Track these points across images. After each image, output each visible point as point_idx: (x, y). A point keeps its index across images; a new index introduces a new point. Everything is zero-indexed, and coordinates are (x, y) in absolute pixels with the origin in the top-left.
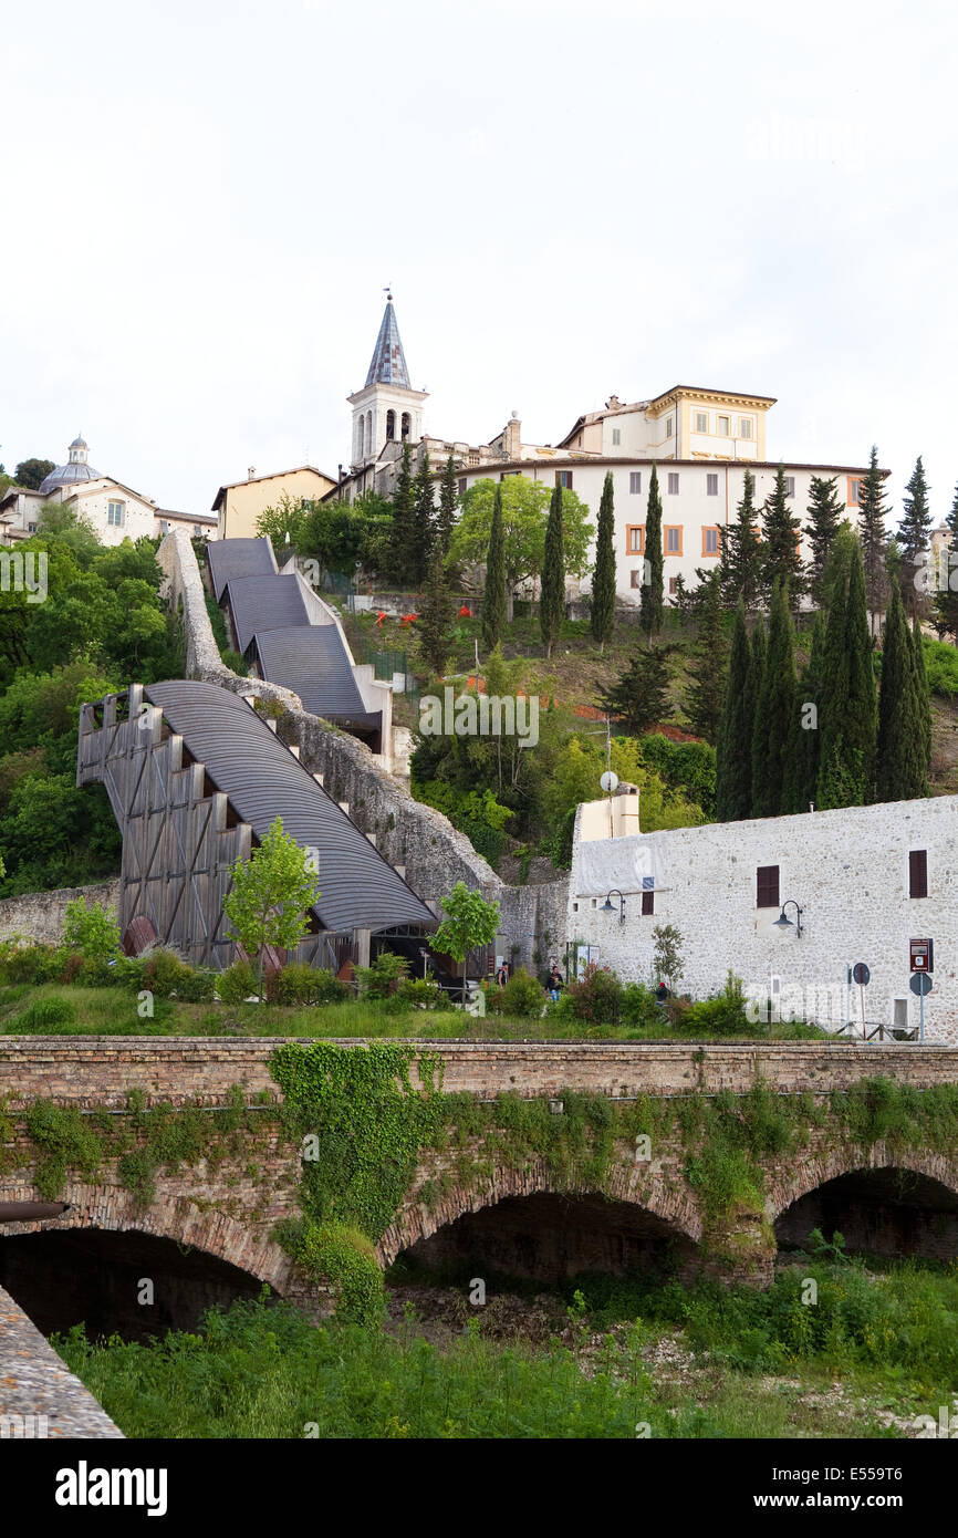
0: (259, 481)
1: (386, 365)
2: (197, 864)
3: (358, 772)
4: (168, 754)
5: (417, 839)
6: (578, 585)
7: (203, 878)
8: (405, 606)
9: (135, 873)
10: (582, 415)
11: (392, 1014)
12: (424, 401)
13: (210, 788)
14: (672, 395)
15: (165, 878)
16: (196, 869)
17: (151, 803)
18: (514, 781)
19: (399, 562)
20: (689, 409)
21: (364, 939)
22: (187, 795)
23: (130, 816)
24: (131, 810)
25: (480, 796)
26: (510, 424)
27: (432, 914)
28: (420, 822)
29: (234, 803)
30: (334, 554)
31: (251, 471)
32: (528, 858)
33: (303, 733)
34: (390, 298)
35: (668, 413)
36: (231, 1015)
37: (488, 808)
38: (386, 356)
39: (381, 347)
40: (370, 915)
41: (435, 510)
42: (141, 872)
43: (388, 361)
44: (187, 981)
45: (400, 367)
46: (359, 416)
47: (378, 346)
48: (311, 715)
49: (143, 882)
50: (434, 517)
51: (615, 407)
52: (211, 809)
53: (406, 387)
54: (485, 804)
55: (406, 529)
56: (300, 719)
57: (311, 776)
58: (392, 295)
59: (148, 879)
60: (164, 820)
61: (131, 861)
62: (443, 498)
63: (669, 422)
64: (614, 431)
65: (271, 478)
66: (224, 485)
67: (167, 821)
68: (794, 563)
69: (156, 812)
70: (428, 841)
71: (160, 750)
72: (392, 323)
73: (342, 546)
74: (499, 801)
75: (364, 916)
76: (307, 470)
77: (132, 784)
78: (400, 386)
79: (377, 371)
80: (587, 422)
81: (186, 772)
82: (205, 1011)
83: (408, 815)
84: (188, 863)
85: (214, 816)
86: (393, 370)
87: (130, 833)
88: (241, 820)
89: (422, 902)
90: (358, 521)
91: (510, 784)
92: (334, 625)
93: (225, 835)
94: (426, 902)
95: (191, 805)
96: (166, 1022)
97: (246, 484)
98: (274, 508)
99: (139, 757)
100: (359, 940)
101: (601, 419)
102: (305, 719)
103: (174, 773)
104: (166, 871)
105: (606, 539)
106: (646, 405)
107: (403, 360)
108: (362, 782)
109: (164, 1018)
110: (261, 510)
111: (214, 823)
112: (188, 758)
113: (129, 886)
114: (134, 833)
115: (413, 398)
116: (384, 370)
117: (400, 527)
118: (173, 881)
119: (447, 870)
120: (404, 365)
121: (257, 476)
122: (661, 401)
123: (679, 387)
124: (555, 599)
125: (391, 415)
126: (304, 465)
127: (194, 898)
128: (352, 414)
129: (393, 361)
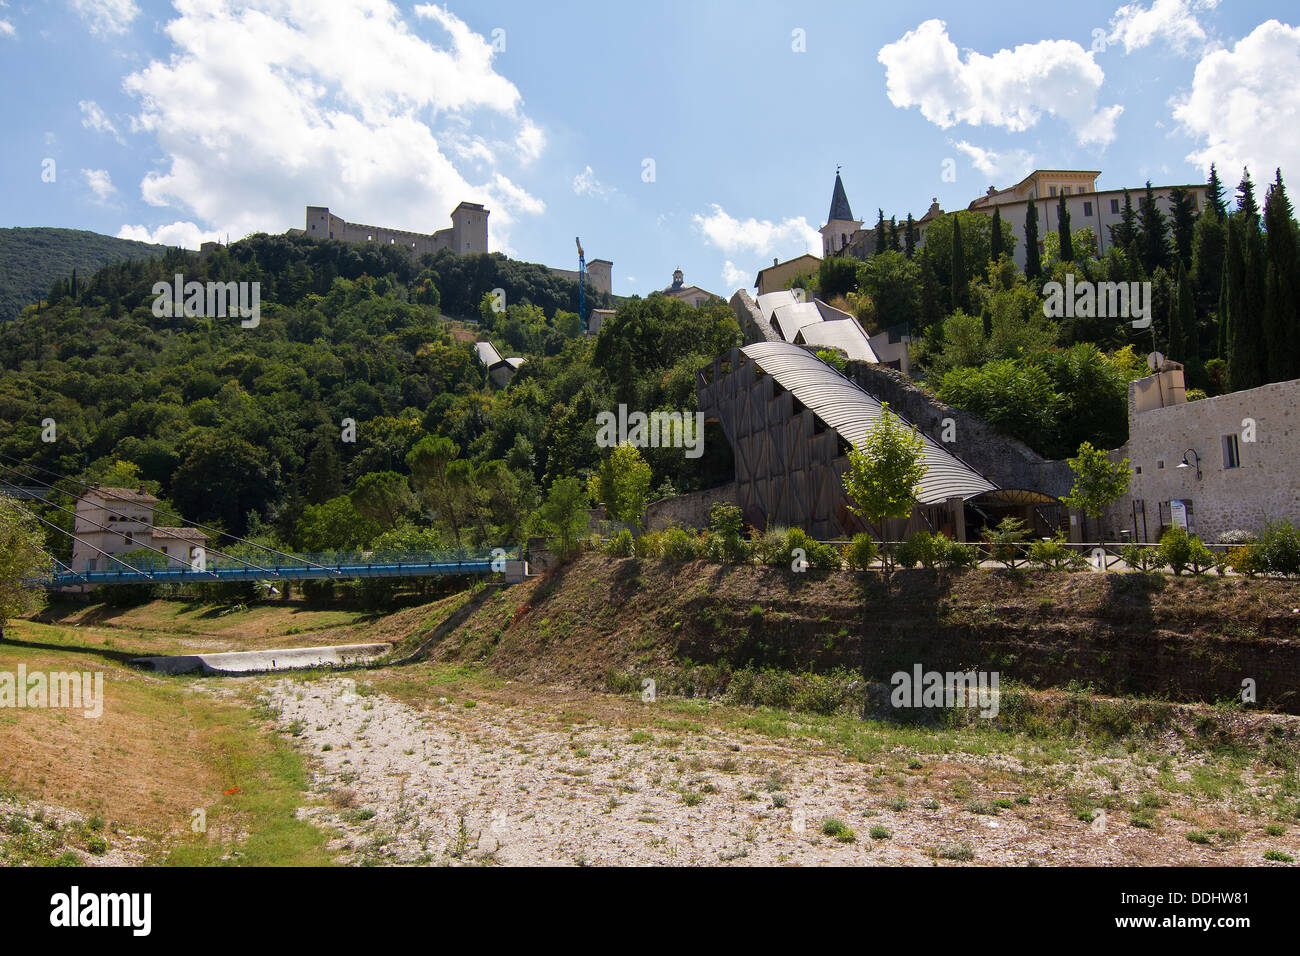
2: (793, 464)
4: (763, 391)
7: (800, 474)
9: (746, 477)
13: (798, 407)
14: (1033, 177)
15: (769, 477)
16: (793, 467)
17: (753, 426)
20: (1044, 184)
21: (959, 508)
22: (781, 415)
23: (739, 438)
24: (739, 433)
29: (820, 415)
38: (838, 204)
42: (750, 475)
43: (840, 207)
45: (846, 210)
49: (752, 482)
51: (994, 193)
53: (851, 220)
59: (756, 480)
61: (742, 470)
62: (907, 240)
67: (767, 437)
68: (1164, 244)
69: (758, 431)
77: (738, 416)
78: (848, 220)
81: (778, 399)
84: (786, 464)
85: (805, 427)
86: (843, 211)
87: (739, 450)
88: (827, 427)
93: (815, 440)
95: (785, 422)
99: (741, 396)
100: (955, 508)
101: (987, 198)
103: (768, 402)
104: (769, 472)
106: (1013, 188)
111: (804, 432)
112: (778, 389)
113: (742, 486)
114: (742, 449)
115: (855, 226)
116: (838, 212)
118: (776, 479)
122: (1026, 182)
123: (1037, 172)
125: (843, 236)
127: (794, 488)
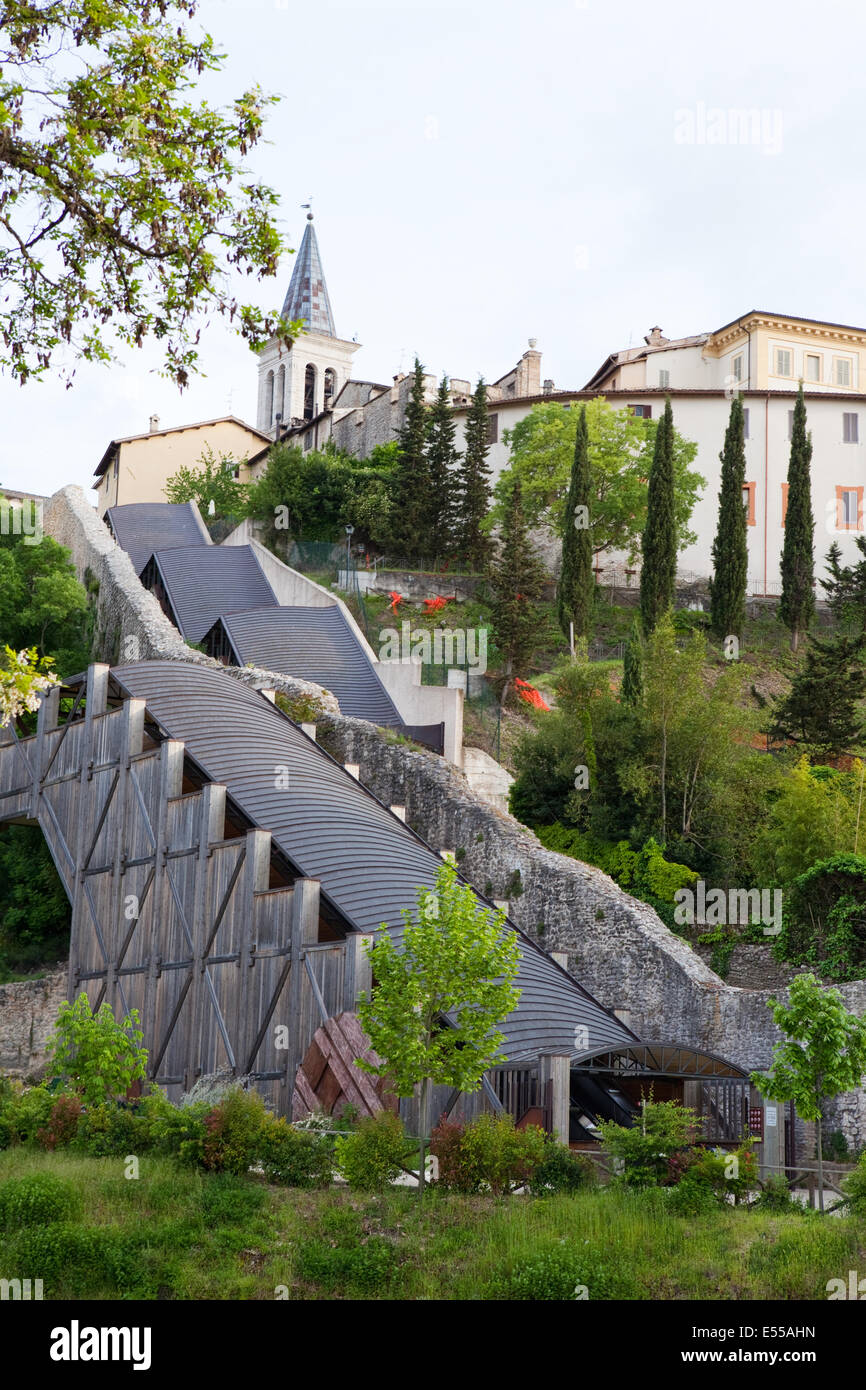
0: (164, 435)
1: (304, 305)
2: (215, 947)
3: (451, 806)
4: (158, 775)
5: (566, 910)
6: (695, 562)
7: (228, 970)
8: (423, 587)
9: (95, 962)
10: (613, 352)
11: (685, 1214)
12: (354, 354)
13: (238, 823)
14: (744, 324)
15: (153, 970)
16: (214, 953)
17: (126, 851)
18: (686, 826)
19: (409, 526)
20: (767, 343)
21: (560, 1073)
22: (197, 834)
23: (87, 871)
24: (88, 861)
25: (636, 848)
26: (526, 356)
27: (629, 1032)
28: (572, 884)
29: (285, 847)
30: (306, 518)
31: (154, 420)
32: (727, 947)
33: (350, 747)
34: (310, 217)
35: (738, 349)
36: (373, 1210)
37: (652, 865)
38: (305, 293)
39: (298, 281)
40: (545, 1033)
41: (456, 456)
42: (107, 961)
43: (307, 299)
44: (284, 1146)
45: (323, 308)
46: (267, 371)
47: (293, 280)
48: (361, 721)
49: (111, 977)
50: (457, 466)
51: (656, 344)
52: (243, 855)
53: (330, 335)
54: (646, 860)
55: (418, 481)
56: (345, 727)
57: (387, 809)
58: (313, 213)
59: (119, 972)
60: (152, 874)
61: (88, 943)
62: (469, 438)
63: (738, 363)
64: (662, 372)
65: (181, 431)
66: (116, 438)
67: (158, 878)
69: (135, 864)
70: (586, 914)
71: (144, 764)
72: (313, 251)
73: (317, 508)
74: (669, 856)
75: (533, 1034)
76: (230, 421)
77: (90, 821)
78: (323, 333)
79: (292, 312)
80: (620, 360)
81: (193, 799)
82: (323, 1202)
83: (546, 873)
84: (197, 944)
85: (250, 869)
86: (313, 312)
87: (85, 899)
88: (300, 875)
89: (610, 1013)
90: (341, 472)
91: (680, 830)
92: (336, 607)
93: (270, 899)
94: (616, 1013)
95: (203, 852)
96: (255, 1222)
97: (147, 438)
98: (190, 469)
99: (103, 778)
100: (552, 1076)
101: (644, 355)
102: (353, 727)
103: (170, 800)
104: (155, 959)
105: (733, 490)
106: (704, 338)
107: (327, 300)
108: (459, 822)
109: (250, 1214)
110: (174, 470)
111: (249, 877)
112: (195, 777)
113: (83, 983)
114: (93, 899)
115: (340, 349)
116: (301, 312)
117: (411, 477)
118: (168, 976)
119: (627, 962)
120: (328, 306)
121: (161, 427)
122: (728, 333)
123: (754, 313)
124: (665, 573)
125: (311, 371)
126: (225, 415)
127: (210, 999)
128: (257, 369)
129: (314, 300)
